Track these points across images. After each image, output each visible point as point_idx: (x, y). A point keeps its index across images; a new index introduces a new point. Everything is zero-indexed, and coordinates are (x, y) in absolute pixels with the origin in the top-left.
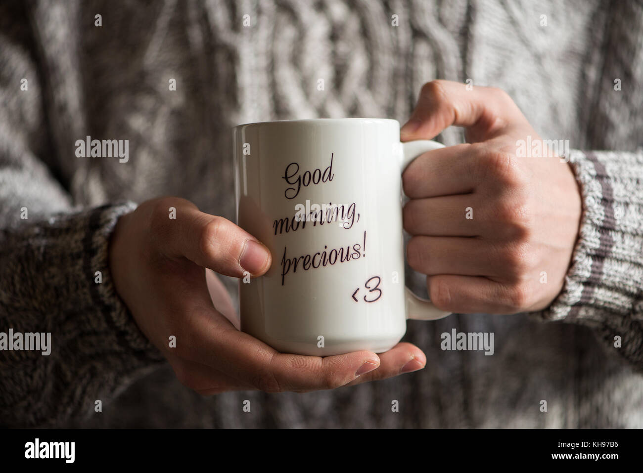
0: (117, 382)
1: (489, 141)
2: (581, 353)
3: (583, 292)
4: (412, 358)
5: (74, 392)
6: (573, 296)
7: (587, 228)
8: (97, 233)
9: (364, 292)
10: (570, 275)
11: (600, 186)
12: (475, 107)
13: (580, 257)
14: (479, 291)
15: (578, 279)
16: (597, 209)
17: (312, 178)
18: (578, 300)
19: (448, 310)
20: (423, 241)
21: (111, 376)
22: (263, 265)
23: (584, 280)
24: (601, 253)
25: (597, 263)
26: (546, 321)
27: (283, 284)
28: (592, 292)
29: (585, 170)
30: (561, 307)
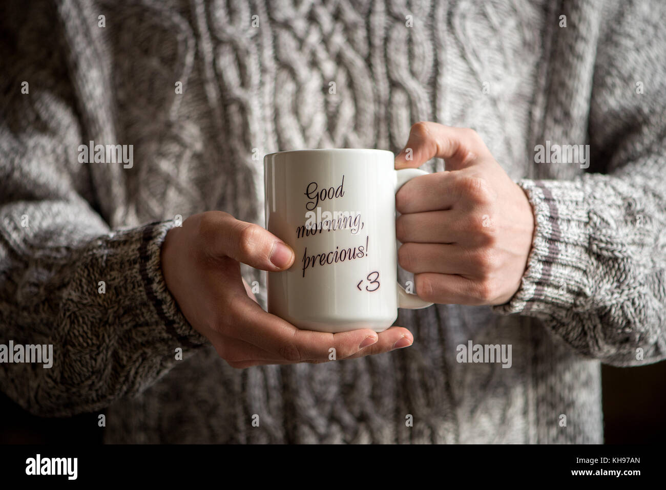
0: (162, 366)
1: (464, 169)
2: (536, 343)
3: (536, 290)
4: (402, 336)
5: (129, 372)
6: (528, 293)
7: (538, 240)
8: (151, 242)
9: (366, 283)
10: (525, 276)
11: (548, 206)
12: (453, 143)
13: (533, 262)
14: (455, 286)
15: (532, 280)
16: (546, 224)
17: (327, 194)
18: (532, 296)
19: (431, 301)
20: (412, 247)
21: (158, 360)
22: (288, 262)
23: (536, 280)
24: (549, 259)
25: (547, 267)
26: (507, 314)
27: (304, 276)
28: (543, 290)
29: (535, 194)
30: (518, 302)
